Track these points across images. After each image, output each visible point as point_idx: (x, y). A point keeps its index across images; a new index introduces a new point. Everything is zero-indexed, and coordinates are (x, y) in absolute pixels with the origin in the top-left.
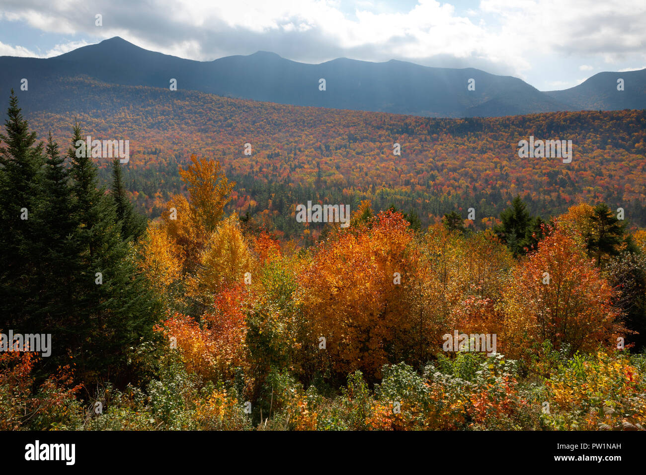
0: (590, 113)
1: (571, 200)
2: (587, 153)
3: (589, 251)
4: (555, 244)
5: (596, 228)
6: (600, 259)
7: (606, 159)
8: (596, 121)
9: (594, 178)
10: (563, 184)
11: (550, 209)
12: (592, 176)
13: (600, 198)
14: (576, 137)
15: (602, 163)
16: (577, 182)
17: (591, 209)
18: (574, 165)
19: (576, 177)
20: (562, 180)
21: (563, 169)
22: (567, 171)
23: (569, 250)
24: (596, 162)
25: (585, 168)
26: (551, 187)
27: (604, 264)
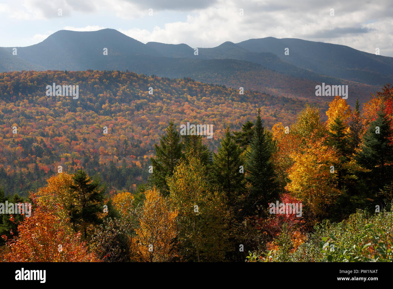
0: (57, 73)
1: (51, 170)
2: (59, 116)
3: (74, 225)
4: (37, 224)
5: (77, 198)
6: (85, 232)
7: (78, 122)
8: (63, 82)
9: (70, 143)
10: (39, 152)
11: (29, 183)
12: (68, 141)
13: (78, 164)
14: (46, 99)
15: (75, 127)
16: (53, 149)
17: (70, 177)
18: (48, 130)
19: (51, 144)
20: (38, 149)
21: (37, 136)
22: (41, 137)
23: (53, 228)
24: (69, 125)
25: (59, 133)
26: (27, 158)
27: (90, 236)
